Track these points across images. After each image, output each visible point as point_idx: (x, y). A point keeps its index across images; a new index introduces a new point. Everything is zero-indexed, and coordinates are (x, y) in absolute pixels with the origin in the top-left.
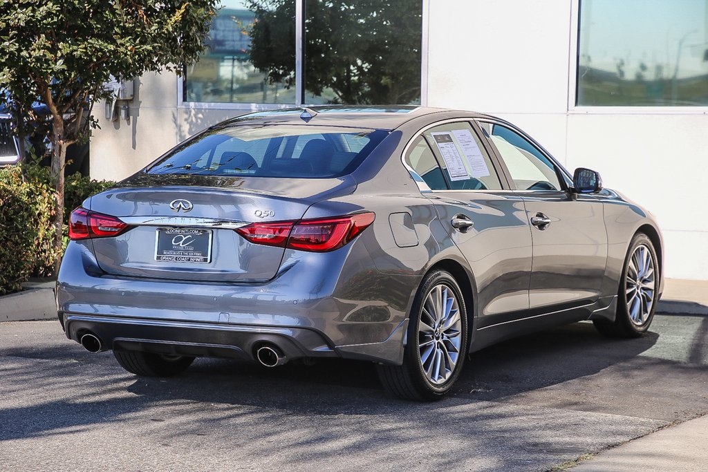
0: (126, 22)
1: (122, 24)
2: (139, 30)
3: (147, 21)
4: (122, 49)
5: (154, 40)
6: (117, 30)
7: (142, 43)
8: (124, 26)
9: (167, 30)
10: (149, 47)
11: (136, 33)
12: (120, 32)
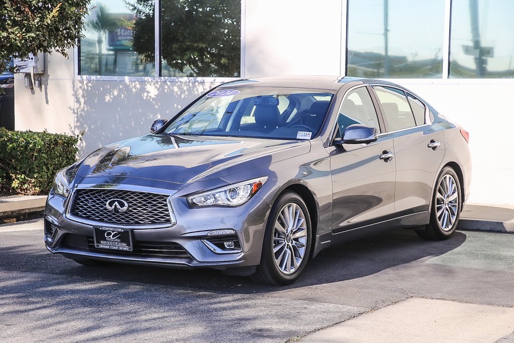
0: (16, 17)
1: (12, 18)
2: (26, 22)
3: (31, 15)
4: (12, 36)
5: (38, 29)
6: (9, 22)
7: (28, 31)
8: (14, 19)
9: (47, 22)
10: (33, 35)
11: (24, 24)
12: (11, 24)
